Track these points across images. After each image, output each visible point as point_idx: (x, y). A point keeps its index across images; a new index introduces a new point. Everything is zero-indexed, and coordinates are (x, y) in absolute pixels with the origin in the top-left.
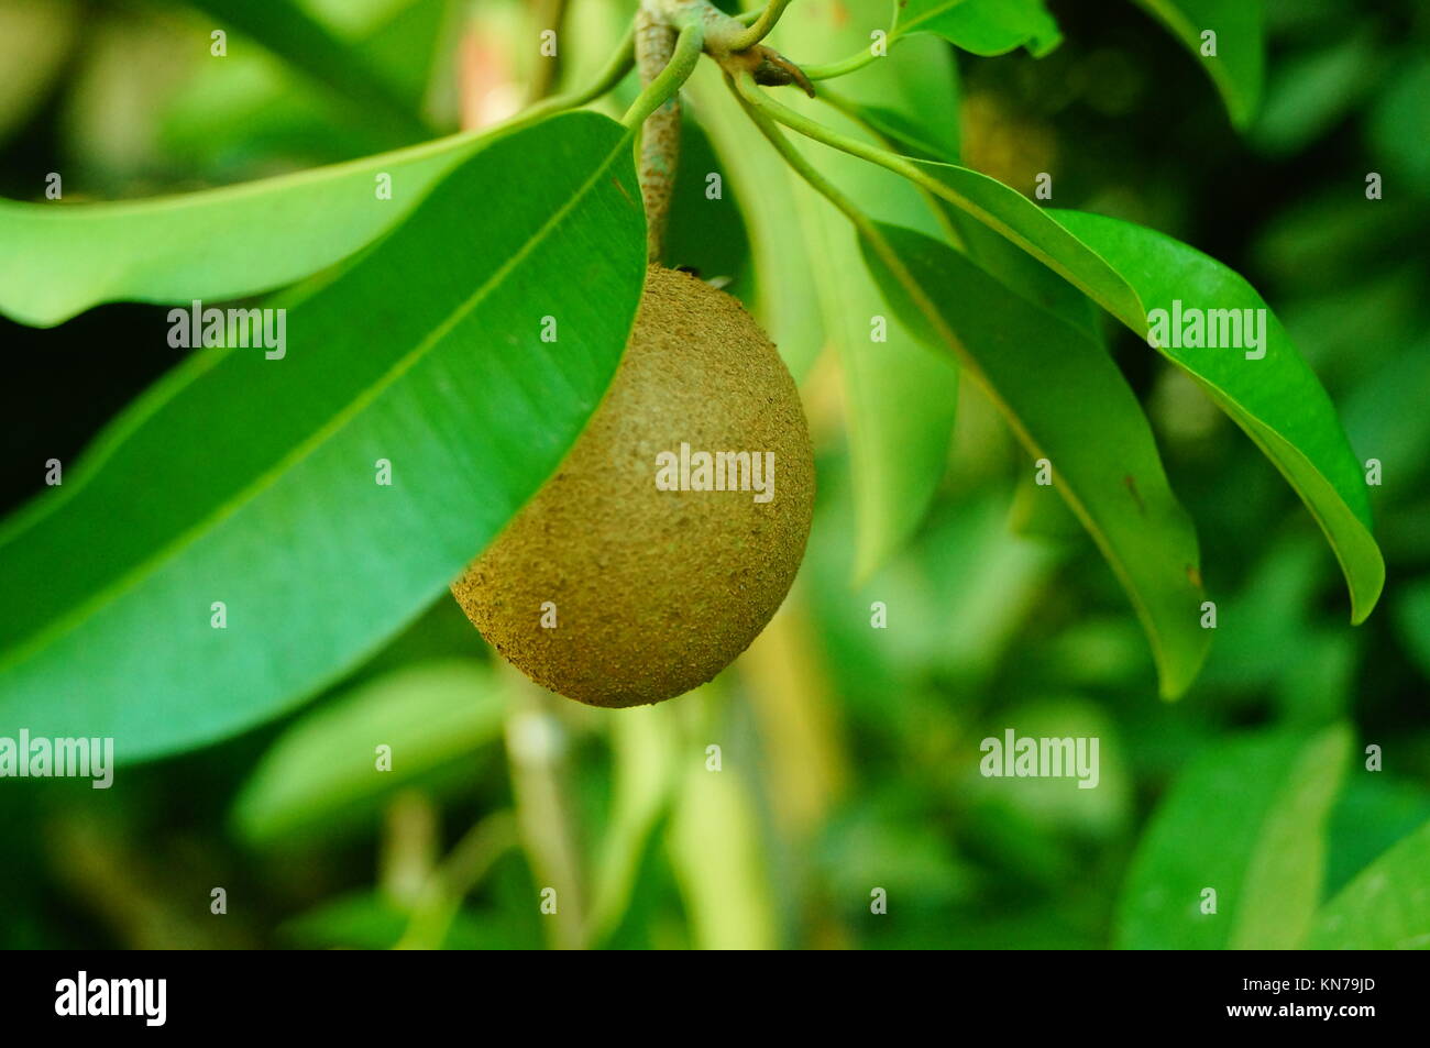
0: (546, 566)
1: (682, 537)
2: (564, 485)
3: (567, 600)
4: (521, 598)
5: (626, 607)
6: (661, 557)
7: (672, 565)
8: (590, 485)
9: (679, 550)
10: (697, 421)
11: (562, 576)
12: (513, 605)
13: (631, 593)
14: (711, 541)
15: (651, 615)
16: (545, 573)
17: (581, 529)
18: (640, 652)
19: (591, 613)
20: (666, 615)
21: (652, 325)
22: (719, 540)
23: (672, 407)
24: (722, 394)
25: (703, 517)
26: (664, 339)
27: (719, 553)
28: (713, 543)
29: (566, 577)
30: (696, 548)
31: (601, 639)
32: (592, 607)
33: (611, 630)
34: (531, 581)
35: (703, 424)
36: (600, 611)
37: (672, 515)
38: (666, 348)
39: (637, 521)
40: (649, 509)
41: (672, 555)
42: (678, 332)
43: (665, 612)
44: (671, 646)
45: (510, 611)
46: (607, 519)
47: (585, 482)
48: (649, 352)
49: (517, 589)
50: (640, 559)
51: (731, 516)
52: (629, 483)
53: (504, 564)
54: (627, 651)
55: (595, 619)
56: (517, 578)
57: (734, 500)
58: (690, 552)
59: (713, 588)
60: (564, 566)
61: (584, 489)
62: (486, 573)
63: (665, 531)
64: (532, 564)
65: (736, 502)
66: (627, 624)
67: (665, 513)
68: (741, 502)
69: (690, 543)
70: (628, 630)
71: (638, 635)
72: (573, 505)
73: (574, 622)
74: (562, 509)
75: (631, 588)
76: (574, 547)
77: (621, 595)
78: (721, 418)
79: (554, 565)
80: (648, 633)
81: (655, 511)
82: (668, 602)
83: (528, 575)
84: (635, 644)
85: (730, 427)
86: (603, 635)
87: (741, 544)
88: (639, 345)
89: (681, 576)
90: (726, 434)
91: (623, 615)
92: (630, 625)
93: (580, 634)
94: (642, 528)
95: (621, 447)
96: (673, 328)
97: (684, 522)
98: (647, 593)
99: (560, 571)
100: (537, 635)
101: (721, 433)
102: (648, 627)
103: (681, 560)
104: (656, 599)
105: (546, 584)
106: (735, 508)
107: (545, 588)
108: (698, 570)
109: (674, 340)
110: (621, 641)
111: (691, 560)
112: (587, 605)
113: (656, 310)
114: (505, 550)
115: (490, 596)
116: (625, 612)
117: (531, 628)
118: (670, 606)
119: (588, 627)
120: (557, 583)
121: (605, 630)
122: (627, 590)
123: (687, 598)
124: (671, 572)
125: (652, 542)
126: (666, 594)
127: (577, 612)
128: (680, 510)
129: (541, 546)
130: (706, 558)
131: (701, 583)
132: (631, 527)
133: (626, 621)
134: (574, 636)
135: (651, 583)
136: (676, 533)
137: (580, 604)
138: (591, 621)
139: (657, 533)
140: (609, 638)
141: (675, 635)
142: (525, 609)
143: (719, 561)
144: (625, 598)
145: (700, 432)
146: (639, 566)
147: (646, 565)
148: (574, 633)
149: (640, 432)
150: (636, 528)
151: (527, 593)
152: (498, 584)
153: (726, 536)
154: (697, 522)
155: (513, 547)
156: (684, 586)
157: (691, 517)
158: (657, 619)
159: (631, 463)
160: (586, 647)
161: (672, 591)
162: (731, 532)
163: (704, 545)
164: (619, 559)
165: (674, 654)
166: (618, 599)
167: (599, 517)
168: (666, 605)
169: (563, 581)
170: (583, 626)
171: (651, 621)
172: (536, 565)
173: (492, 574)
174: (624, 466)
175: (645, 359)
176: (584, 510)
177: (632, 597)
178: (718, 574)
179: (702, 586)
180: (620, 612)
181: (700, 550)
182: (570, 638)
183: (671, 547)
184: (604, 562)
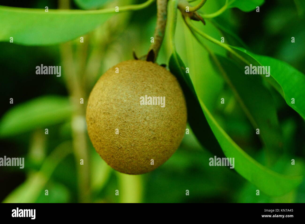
0: (117, 142)
1: (153, 141)
2: (126, 124)
3: (121, 152)
4: (109, 148)
5: (136, 156)
6: (147, 145)
7: (149, 148)
8: (132, 125)
9: (152, 145)
10: (162, 113)
11: (121, 146)
12: (107, 149)
13: (138, 153)
14: (160, 143)
15: (141, 158)
16: (117, 144)
17: (128, 136)
18: (137, 166)
19: (127, 156)
20: (145, 159)
21: (154, 85)
22: (162, 143)
23: (156, 108)
24: (169, 106)
25: (159, 137)
26: (157, 89)
27: (161, 146)
28: (160, 144)
29: (122, 146)
30: (156, 145)
31: (128, 161)
32: (127, 154)
33: (131, 160)
34: (113, 145)
35: (163, 114)
36: (129, 156)
37: (152, 136)
38: (157, 92)
39: (143, 136)
40: (146, 134)
41: (150, 145)
42: (161, 88)
43: (145, 158)
44: (145, 166)
45: (106, 150)
46: (135, 134)
47: (131, 124)
48: (152, 92)
49: (109, 146)
50: (142, 145)
51: (166, 137)
52: (142, 126)
53: (107, 139)
54: (134, 165)
55: (127, 157)
56: (109, 143)
57: (167, 133)
58: (154, 145)
59: (158, 154)
60: (122, 144)
61: (131, 126)
62: (101, 140)
63: (149, 139)
64: (114, 141)
65: (168, 134)
66: (135, 160)
67: (150, 135)
68: (169, 134)
69: (155, 143)
70: (135, 161)
71: (137, 162)
72: (128, 129)
73: (122, 157)
74: (124, 130)
75: (138, 152)
76: (126, 140)
77: (135, 153)
78: (168, 112)
79: (120, 143)
80: (140, 162)
81: (148, 134)
82: (146, 156)
83: (112, 144)
84: (136, 164)
85: (170, 115)
86: (129, 161)
87: (167, 144)
88: (150, 90)
89: (151, 150)
90: (168, 117)
91: (135, 158)
92: (136, 160)
93: (123, 159)
94: (144, 138)
95: (142, 117)
96: (159, 86)
97: (154, 138)
98: (142, 153)
99: (121, 145)
100: (112, 157)
101: (167, 116)
102: (140, 161)
103: (151, 147)
104: (144, 155)
105: (117, 147)
106: (167, 135)
107: (116, 148)
108: (155, 149)
109: (159, 90)
110: (133, 163)
111: (154, 147)
112: (126, 154)
113: (156, 80)
114: (108, 136)
115: (101, 145)
116: (135, 157)
117: (110, 155)
118: (147, 157)
119: (125, 159)
120: (120, 148)
121: (129, 160)
122: (137, 152)
123: (151, 156)
124: (149, 149)
125: (145, 142)
126: (146, 154)
127: (123, 155)
128: (154, 135)
129: (117, 138)
130: (158, 147)
131: (155, 152)
132: (141, 137)
133: (135, 159)
134: (121, 160)
135: (143, 151)
136: (152, 140)
137: (124, 153)
138: (126, 157)
139: (147, 140)
140: (130, 162)
141: (146, 163)
142: (110, 151)
143: (161, 148)
144: (136, 154)
145: (162, 116)
146: (141, 147)
147: (143, 147)
148: (121, 159)
149: (147, 114)
150: (142, 138)
151: (112, 148)
152: (104, 143)
153: (164, 142)
154: (157, 138)
155: (110, 136)
156: (151, 153)
157: (156, 137)
158: (143, 159)
159: (144, 121)
160: (124, 162)
161: (148, 154)
162: (165, 141)
163: (158, 144)
164: (136, 145)
165: (145, 167)
166: (134, 154)
167: (133, 134)
168: (146, 157)
169: (121, 147)
170: (124, 158)
171: (141, 160)
172: (115, 142)
173: (103, 141)
174: (142, 122)
175: (151, 94)
176: (130, 131)
177: (138, 154)
178: (160, 151)
179: (155, 153)
180: (134, 157)
181: (157, 145)
182: (120, 160)
183: (150, 143)
184: (133, 145)
